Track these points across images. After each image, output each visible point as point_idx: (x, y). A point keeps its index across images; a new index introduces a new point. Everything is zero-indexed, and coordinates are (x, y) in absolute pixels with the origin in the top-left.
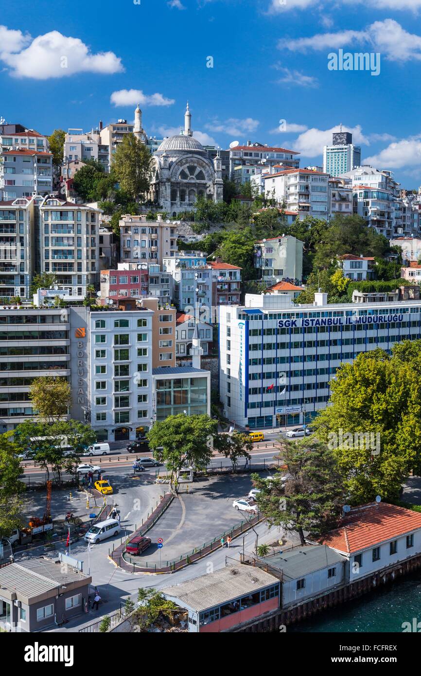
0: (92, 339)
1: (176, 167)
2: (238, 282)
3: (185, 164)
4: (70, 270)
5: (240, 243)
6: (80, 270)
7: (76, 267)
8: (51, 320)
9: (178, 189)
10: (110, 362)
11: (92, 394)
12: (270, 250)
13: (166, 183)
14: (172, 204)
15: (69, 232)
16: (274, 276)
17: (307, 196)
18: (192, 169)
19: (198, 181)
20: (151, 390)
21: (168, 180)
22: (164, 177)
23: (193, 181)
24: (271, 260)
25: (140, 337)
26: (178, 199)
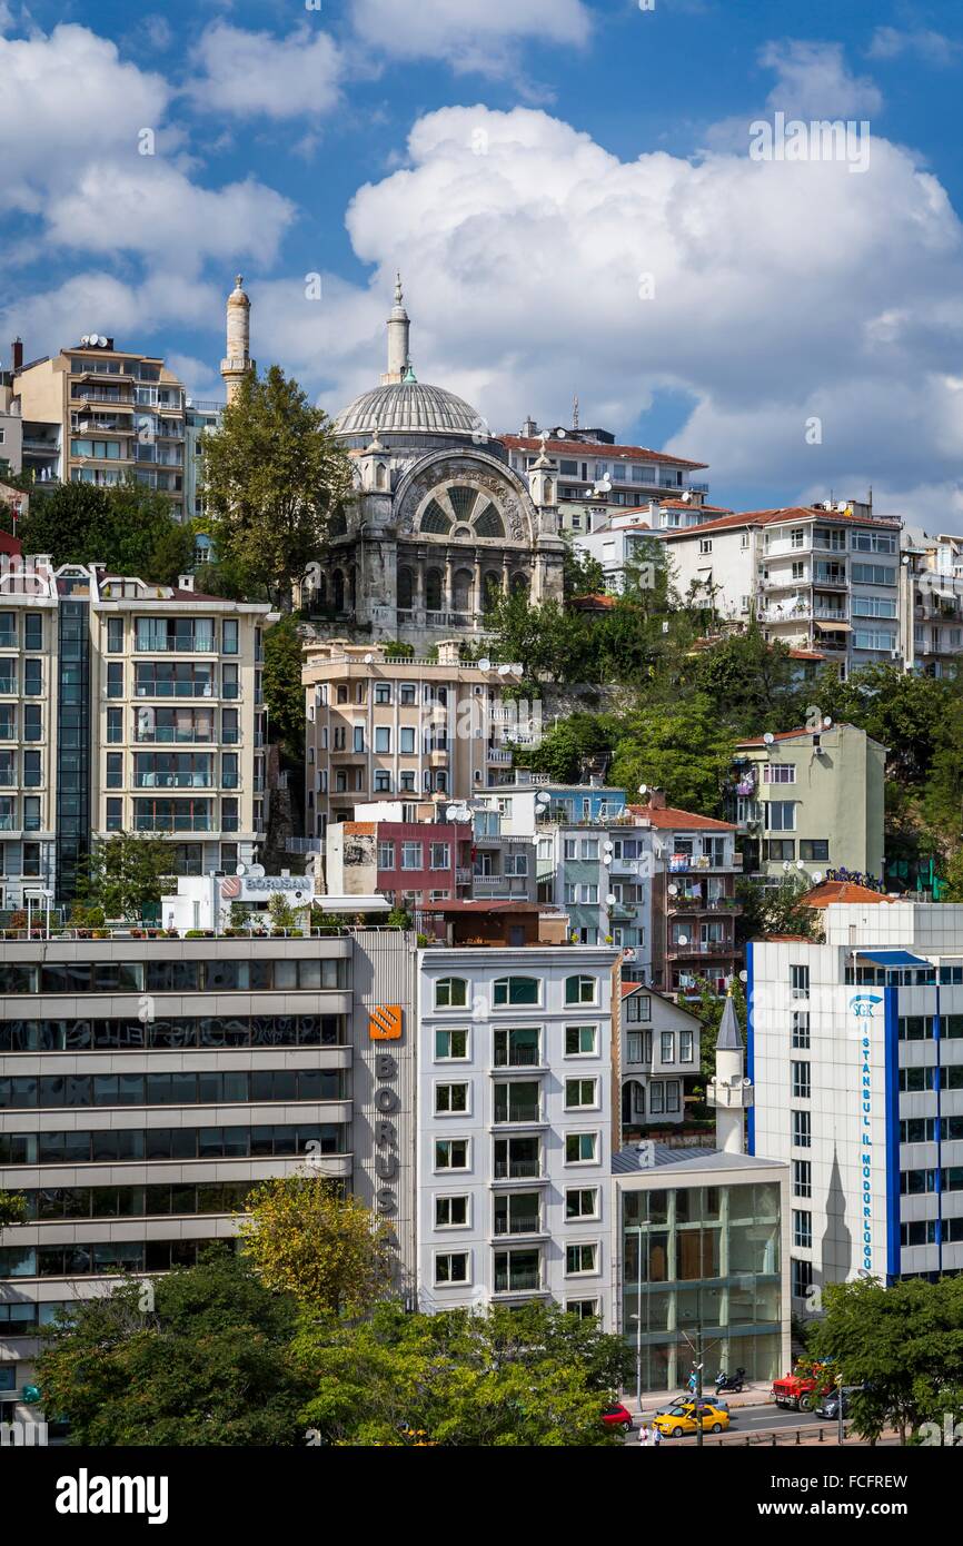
0: (424, 1041)
1: (414, 489)
2: (729, 876)
3: (440, 481)
4: (201, 826)
5: (686, 748)
6: (230, 824)
7: (216, 814)
8: (293, 978)
9: (420, 566)
10: (479, 1126)
11: (424, 1242)
12: (784, 773)
13: (384, 546)
14: (401, 618)
15: (199, 693)
16: (800, 864)
17: (834, 599)
18: (462, 498)
19: (482, 541)
20: (604, 1230)
21: (391, 534)
22: (375, 523)
23: (465, 540)
24: (789, 806)
25: (574, 1041)
26: (419, 601)
